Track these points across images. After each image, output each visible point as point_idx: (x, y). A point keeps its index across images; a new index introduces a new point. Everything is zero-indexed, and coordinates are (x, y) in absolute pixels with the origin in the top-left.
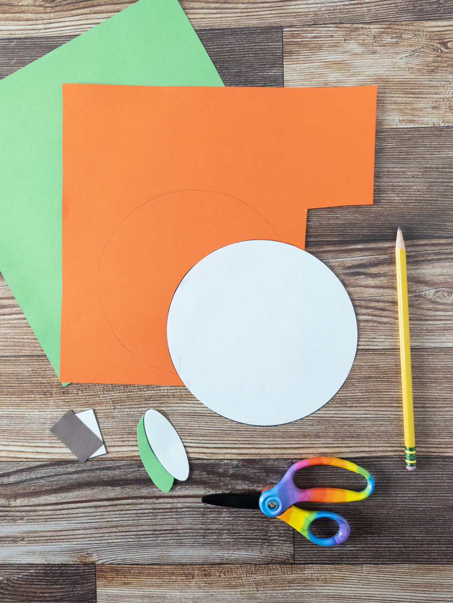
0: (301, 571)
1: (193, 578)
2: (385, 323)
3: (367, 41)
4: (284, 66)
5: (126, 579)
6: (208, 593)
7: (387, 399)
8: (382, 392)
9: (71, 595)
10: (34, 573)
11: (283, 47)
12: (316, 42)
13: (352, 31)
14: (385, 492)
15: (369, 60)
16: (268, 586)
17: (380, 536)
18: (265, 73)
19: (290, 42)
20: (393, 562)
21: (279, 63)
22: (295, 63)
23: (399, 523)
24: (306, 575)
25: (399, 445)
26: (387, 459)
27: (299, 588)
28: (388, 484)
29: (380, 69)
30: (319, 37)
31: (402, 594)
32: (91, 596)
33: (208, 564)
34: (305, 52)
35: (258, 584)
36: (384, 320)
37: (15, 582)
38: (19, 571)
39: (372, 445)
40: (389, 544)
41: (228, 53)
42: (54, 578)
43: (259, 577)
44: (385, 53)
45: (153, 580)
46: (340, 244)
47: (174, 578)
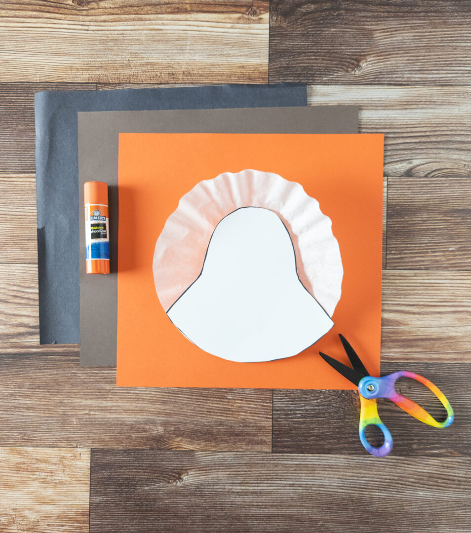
0: (92, 77)
1: (184, 73)
2: (14, 285)
3: (21, 519)
4: (89, 504)
5: (242, 71)
6: (172, 58)
7: (15, 222)
8: (19, 228)
9: (292, 57)
10: (323, 77)
11: (89, 519)
12: (62, 521)
13: (32, 529)
14: (19, 143)
15: (19, 504)
16: (120, 65)
17: (24, 106)
18: (105, 498)
19: (83, 524)
20: (14, 84)
21: (93, 507)
22: (80, 506)
23: (8, 117)
24: (87, 74)
25: (6, 183)
26: (16, 171)
27: (94, 62)
28: (16, 150)
29: (11, 495)
30: (59, 525)
31: (8, 57)
32: (274, 57)
33: (170, 83)
34: (71, 514)
35: (129, 66)
36: (15, 288)
37: (341, 70)
38: (337, 79)
39: (28, 183)
40: (17, 99)
41: (135, 518)
42: (305, 72)
43: (128, 72)
44: (6, 508)
45: (218, 70)
46: (49, 353)
47: (200, 72)
